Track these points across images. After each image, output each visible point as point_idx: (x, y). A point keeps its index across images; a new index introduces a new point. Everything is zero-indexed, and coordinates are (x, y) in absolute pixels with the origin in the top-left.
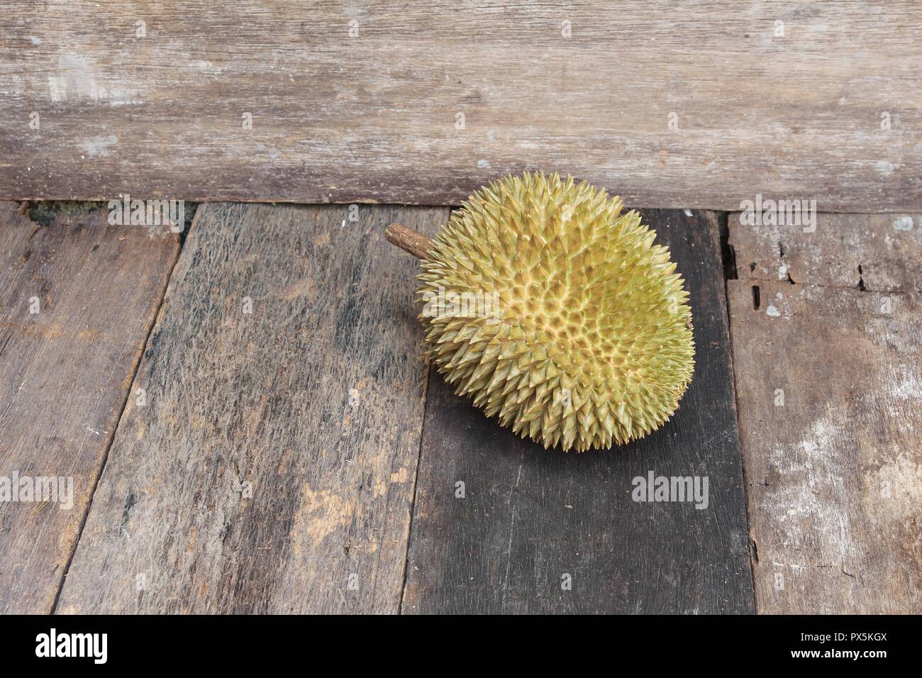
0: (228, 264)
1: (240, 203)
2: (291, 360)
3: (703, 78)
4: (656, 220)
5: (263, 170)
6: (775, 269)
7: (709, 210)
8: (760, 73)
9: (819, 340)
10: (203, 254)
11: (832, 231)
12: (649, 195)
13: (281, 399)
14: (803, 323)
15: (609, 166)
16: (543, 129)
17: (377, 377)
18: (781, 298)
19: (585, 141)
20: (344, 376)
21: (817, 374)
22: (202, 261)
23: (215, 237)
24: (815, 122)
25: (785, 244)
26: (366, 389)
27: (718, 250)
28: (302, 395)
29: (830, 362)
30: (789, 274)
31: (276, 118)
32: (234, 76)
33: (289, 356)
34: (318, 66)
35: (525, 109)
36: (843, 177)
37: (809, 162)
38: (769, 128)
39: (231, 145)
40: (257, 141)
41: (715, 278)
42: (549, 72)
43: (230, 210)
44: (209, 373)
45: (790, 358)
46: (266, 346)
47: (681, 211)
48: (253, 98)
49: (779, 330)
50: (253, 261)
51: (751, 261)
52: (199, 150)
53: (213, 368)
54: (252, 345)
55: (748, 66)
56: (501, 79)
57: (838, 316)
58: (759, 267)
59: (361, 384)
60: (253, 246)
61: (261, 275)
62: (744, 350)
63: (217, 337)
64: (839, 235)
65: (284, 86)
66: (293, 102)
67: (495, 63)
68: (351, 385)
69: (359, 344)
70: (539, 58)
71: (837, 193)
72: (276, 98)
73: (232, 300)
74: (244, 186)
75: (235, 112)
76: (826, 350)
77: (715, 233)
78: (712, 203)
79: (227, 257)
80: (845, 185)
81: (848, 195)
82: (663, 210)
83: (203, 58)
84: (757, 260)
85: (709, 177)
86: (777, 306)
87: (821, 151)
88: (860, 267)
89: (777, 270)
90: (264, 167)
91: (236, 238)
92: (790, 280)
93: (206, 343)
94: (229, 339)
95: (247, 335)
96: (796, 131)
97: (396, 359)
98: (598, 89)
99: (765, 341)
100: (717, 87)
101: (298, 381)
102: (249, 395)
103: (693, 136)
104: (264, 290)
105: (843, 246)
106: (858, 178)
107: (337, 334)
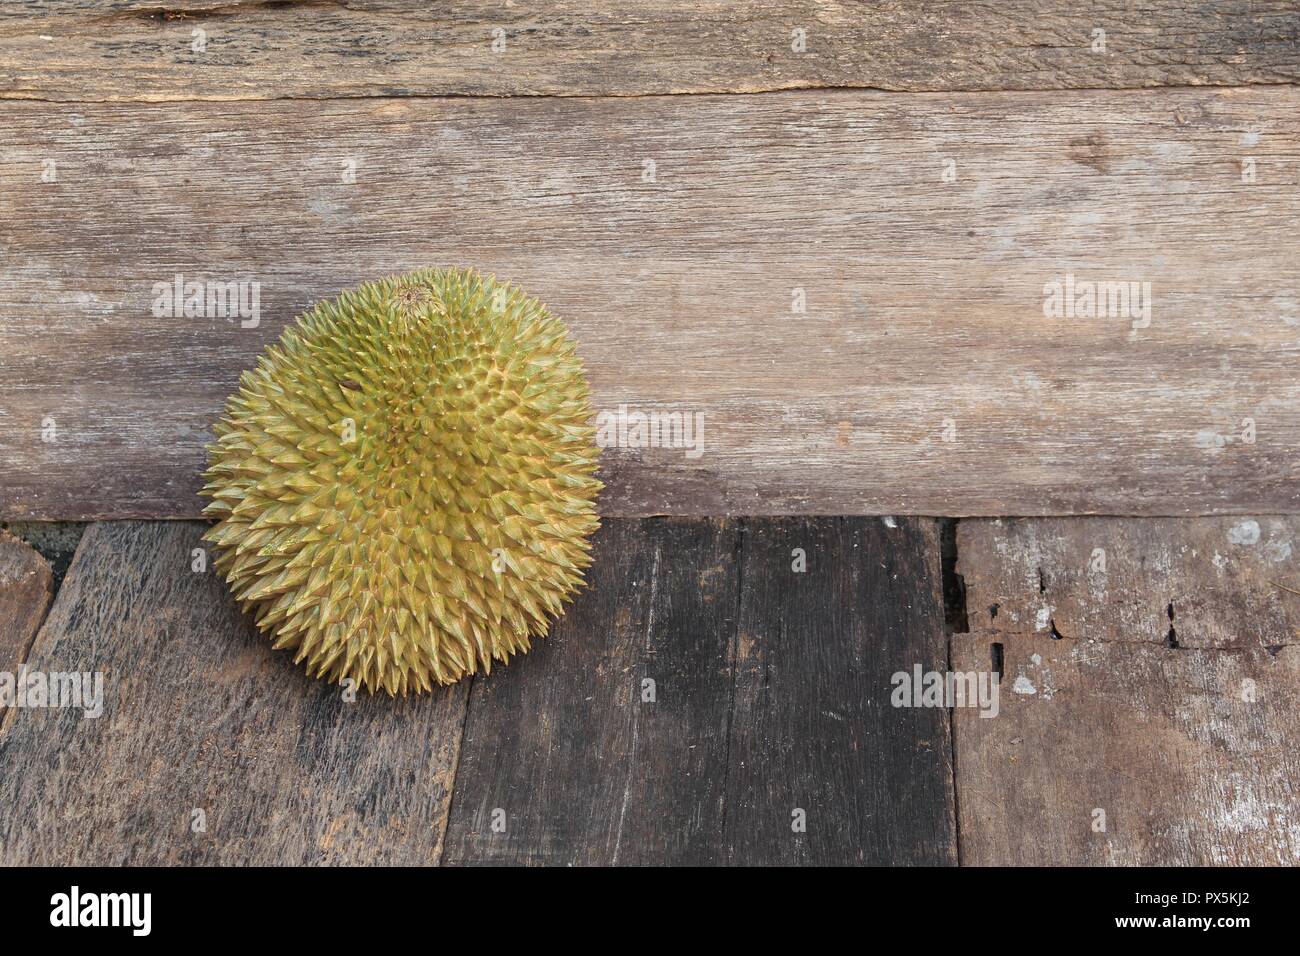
0: (128, 625)
1: (154, 521)
2: (222, 787)
3: (902, 303)
4: (837, 535)
5: (188, 467)
6: (1031, 615)
7: (923, 517)
8: (997, 293)
9: (1099, 733)
10: (88, 609)
11: (1126, 548)
12: (824, 493)
13: (201, 854)
14: (1074, 705)
15: (757, 448)
16: (645, 392)
17: (363, 813)
18: (1038, 663)
19: (716, 409)
20: (308, 812)
21: (1093, 792)
22: (85, 621)
23: (109, 580)
24: (1091, 370)
25: (1048, 571)
26: (345, 834)
27: (937, 584)
28: (237, 846)
29: (1116, 770)
30: (1052, 622)
31: (206, 382)
32: (135, 317)
33: (220, 780)
34: (272, 297)
35: (614, 359)
36: (1141, 458)
37: (1085, 436)
38: (1015, 382)
39: (136, 428)
40: (178, 420)
41: (930, 631)
42: (651, 298)
43: (136, 534)
44: (85, 811)
45: (1048, 765)
46: (182, 764)
47: (878, 519)
48: (168, 351)
49: (1032, 718)
50: (170, 619)
51: (991, 601)
52: (82, 436)
53: (90, 804)
54: (159, 762)
55: (977, 281)
56: (573, 312)
57: (1131, 691)
58: (1004, 611)
59: (336, 826)
60: (172, 593)
61: (182, 642)
62: (974, 753)
63: (102, 749)
64: (1137, 554)
65: (218, 331)
66: (234, 356)
67: (561, 286)
68: (319, 828)
69: (337, 757)
70: (633, 277)
71: (1134, 484)
72: (206, 351)
73: (131, 686)
74: (159, 494)
75: (139, 373)
76: (1110, 749)
77: (933, 556)
78: (931, 506)
79: (127, 614)
80: (1146, 471)
81: (1152, 487)
82: (849, 517)
83: (83, 288)
84: (1000, 599)
85: (923, 462)
86: (1030, 677)
87: (1104, 416)
88: (1170, 606)
89: (1034, 616)
90: (191, 462)
91: (144, 582)
92: (1054, 631)
93: (81, 762)
94: (122, 753)
95: (151, 744)
96: (1060, 385)
97: (397, 781)
98: (731, 325)
99: (1008, 737)
100: (927, 317)
101: (231, 823)
102: (149, 848)
103: (891, 398)
104: (185, 669)
105: (1144, 573)
106: (1167, 460)
107: (302, 741)
